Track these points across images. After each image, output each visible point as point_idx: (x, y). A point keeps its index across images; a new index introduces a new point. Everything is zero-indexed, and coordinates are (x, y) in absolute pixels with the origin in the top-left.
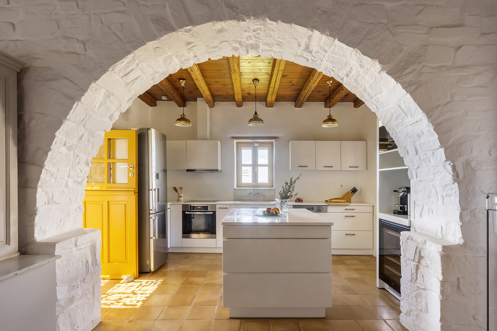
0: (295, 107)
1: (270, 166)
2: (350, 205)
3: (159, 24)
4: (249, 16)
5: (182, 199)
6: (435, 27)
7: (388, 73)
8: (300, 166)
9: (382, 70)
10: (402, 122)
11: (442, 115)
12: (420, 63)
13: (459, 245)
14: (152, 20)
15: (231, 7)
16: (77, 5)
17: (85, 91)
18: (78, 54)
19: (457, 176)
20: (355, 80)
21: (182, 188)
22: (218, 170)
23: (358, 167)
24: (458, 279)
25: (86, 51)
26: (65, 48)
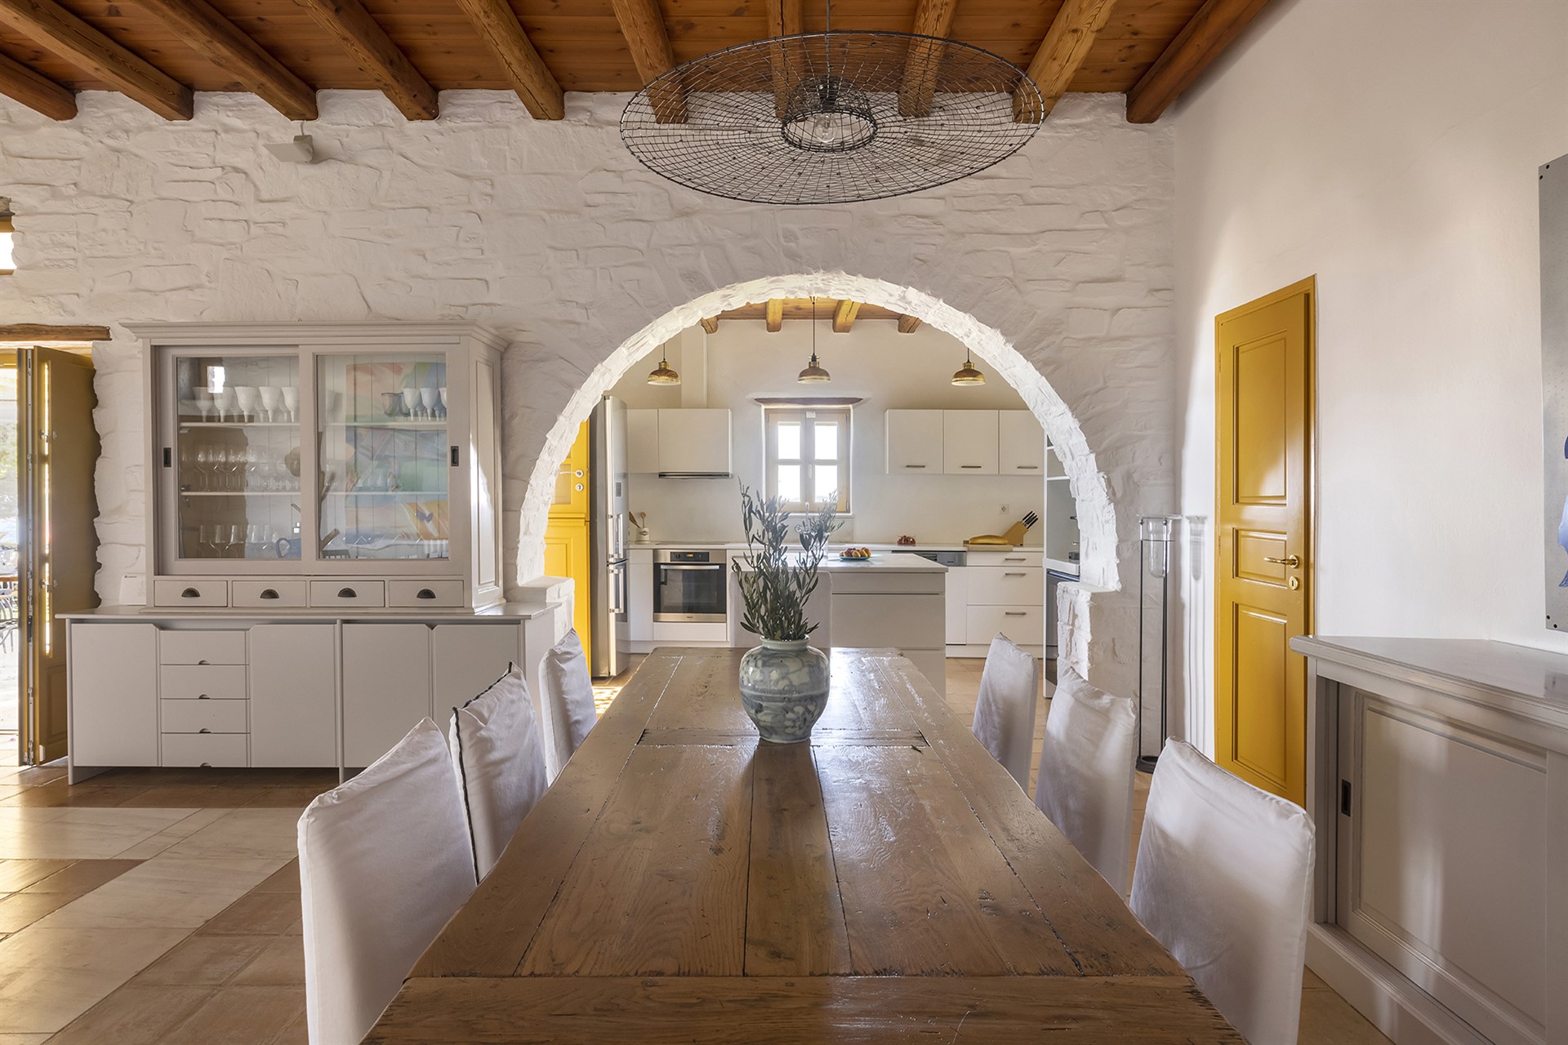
0: (899, 331)
1: (842, 462)
2: (1015, 549)
3: (692, 282)
4: (817, 269)
5: (646, 538)
6: (1082, 282)
7: (1015, 347)
8: (908, 466)
9: (1007, 341)
10: (1049, 410)
11: (1091, 407)
12: (1060, 333)
13: (1116, 591)
14: (681, 275)
15: (792, 256)
16: (578, 255)
17: (588, 375)
18: (579, 324)
19: (1114, 494)
20: (979, 343)
21: (645, 515)
22: (728, 475)
23: (1036, 468)
24: (1113, 640)
25: (588, 318)
26: (560, 315)
